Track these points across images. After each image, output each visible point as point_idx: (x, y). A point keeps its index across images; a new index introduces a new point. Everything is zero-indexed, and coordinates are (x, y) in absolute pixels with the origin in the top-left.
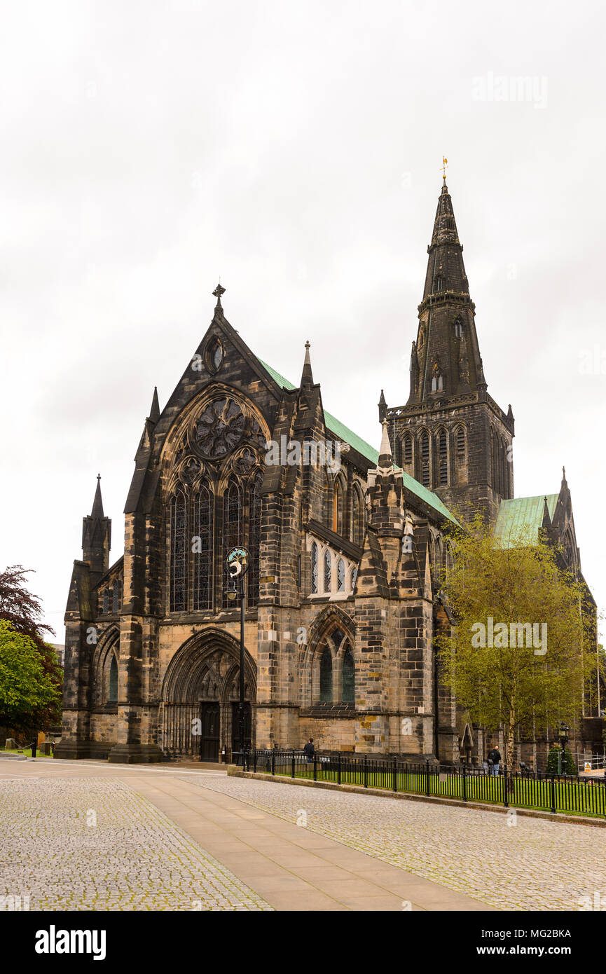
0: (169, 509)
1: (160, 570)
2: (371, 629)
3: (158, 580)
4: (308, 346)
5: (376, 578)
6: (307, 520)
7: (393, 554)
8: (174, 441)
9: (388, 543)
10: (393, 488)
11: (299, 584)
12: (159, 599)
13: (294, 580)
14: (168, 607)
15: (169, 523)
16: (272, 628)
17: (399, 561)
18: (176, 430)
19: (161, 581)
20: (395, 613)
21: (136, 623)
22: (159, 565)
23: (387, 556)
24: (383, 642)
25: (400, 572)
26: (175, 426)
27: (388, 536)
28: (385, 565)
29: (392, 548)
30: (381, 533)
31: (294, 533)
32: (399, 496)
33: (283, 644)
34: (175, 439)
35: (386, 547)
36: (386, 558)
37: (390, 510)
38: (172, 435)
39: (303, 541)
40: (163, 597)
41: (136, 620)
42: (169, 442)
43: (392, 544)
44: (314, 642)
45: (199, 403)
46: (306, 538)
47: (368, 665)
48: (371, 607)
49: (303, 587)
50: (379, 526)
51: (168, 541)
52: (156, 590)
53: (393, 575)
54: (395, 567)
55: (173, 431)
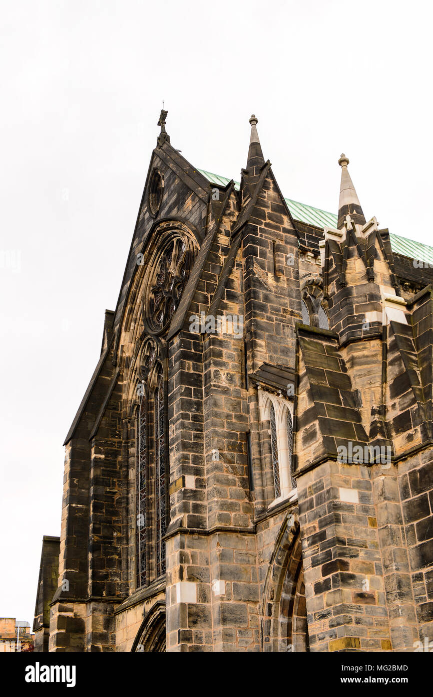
0: (133, 426)
1: (115, 521)
2: (322, 536)
3: (112, 538)
4: (253, 121)
5: (320, 424)
6: (254, 366)
7: (369, 372)
8: (132, 328)
9: (356, 354)
10: (356, 253)
11: (248, 483)
12: (115, 569)
13: (231, 477)
14: (132, 580)
15: (132, 446)
16: (181, 578)
17: (384, 380)
18: (132, 310)
19: (119, 539)
20: (383, 492)
21: (71, 614)
22: (116, 513)
23: (357, 380)
24: (352, 562)
25: (389, 403)
26: (129, 306)
27: (354, 341)
28: (354, 399)
29: (367, 360)
30: (343, 339)
31: (226, 391)
32: (369, 264)
33: (213, 607)
34: (133, 324)
35: (353, 361)
36: (357, 384)
37: (354, 291)
38: (128, 320)
39: (252, 405)
40: (124, 565)
41: (66, 610)
42: (125, 331)
43: (366, 352)
44: (283, 595)
45: (150, 264)
46: (257, 400)
47: (327, 621)
48: (318, 487)
49: (257, 489)
50: (338, 327)
51: (132, 474)
52: (107, 554)
53: (373, 412)
54: (378, 396)
55: (129, 314)
